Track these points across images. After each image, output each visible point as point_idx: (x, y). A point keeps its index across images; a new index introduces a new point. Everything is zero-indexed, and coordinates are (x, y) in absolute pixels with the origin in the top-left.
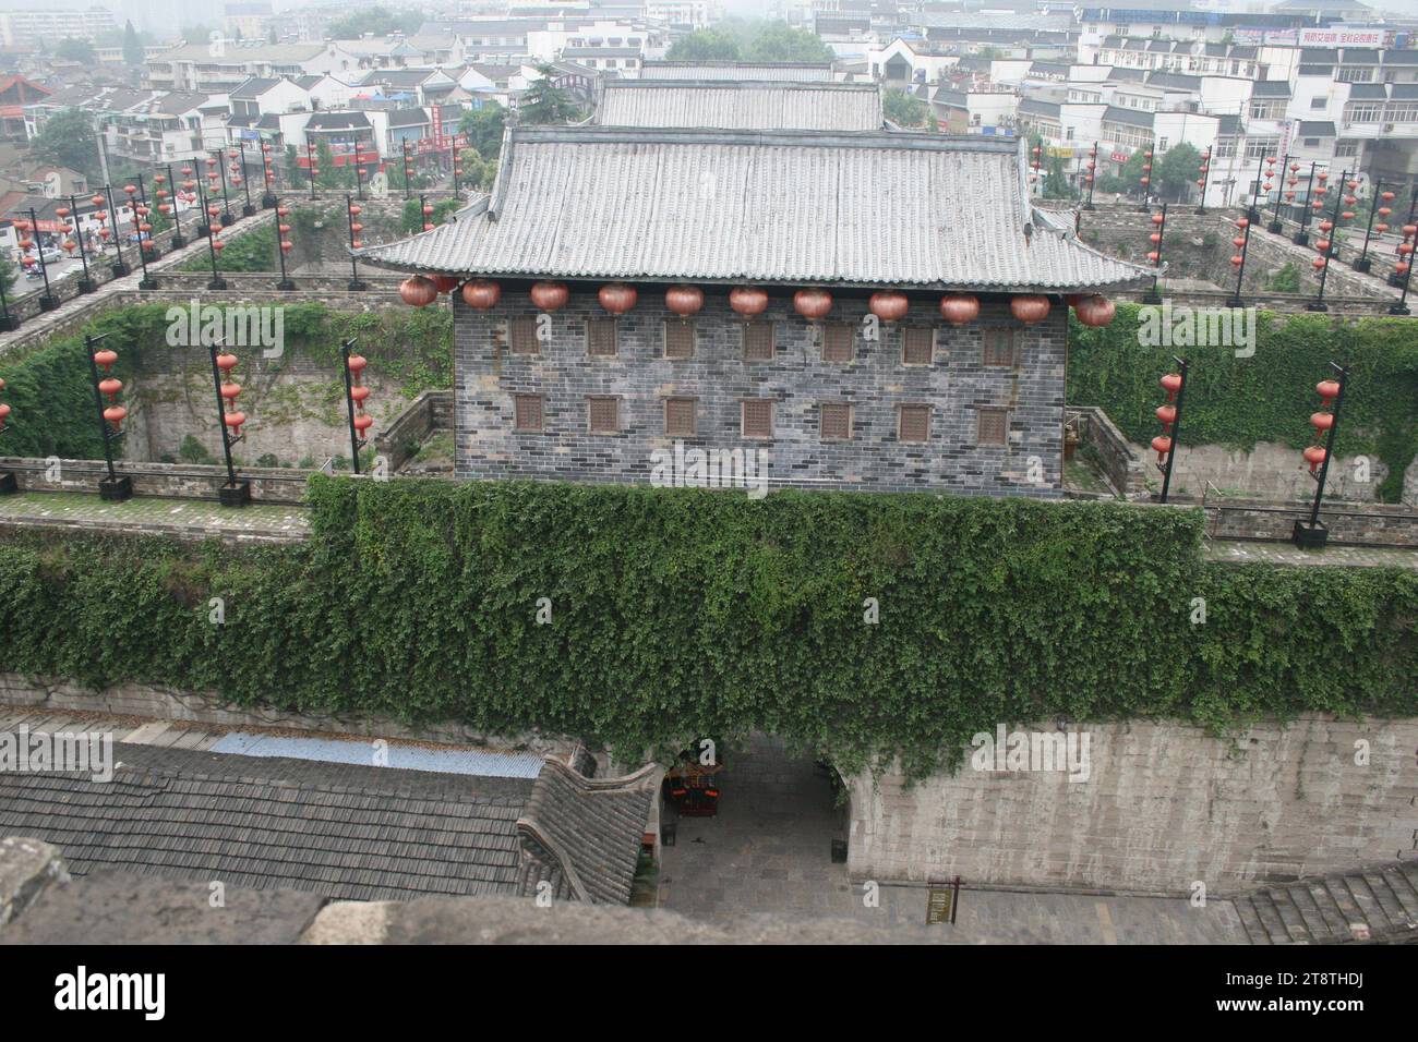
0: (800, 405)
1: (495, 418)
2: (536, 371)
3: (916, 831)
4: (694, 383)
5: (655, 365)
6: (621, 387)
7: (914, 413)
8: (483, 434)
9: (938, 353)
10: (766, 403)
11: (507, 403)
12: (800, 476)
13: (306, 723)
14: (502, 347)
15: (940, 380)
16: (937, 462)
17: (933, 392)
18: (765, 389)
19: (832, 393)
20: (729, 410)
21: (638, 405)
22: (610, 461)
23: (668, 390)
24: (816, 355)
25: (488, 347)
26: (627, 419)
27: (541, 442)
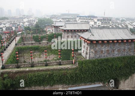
0: (116, 50)
1: (93, 53)
2: (97, 49)
3: (125, 85)
4: (109, 49)
5: (106, 47)
6: (103, 50)
7: (124, 50)
8: (92, 55)
9: (126, 45)
10: (114, 50)
11: (94, 52)
12: (116, 56)
13: (74, 85)
14: (94, 47)
15: (126, 47)
16: (126, 53)
17: (126, 48)
18: (114, 49)
19: (119, 49)
20: (111, 51)
21: (105, 51)
22: (102, 56)
23: (107, 50)
24: (118, 45)
25: (93, 47)
26: (104, 52)
27: (96, 55)
